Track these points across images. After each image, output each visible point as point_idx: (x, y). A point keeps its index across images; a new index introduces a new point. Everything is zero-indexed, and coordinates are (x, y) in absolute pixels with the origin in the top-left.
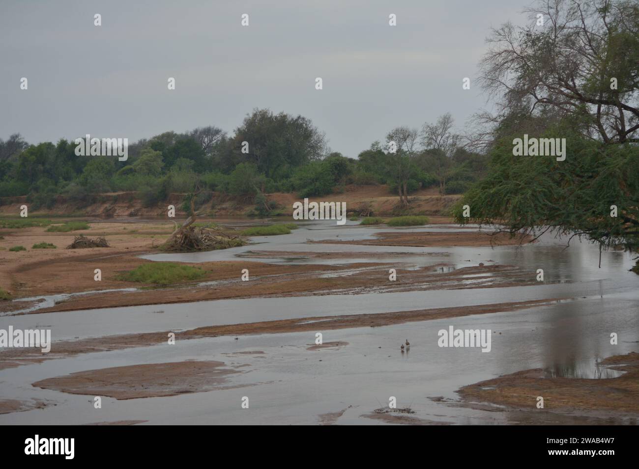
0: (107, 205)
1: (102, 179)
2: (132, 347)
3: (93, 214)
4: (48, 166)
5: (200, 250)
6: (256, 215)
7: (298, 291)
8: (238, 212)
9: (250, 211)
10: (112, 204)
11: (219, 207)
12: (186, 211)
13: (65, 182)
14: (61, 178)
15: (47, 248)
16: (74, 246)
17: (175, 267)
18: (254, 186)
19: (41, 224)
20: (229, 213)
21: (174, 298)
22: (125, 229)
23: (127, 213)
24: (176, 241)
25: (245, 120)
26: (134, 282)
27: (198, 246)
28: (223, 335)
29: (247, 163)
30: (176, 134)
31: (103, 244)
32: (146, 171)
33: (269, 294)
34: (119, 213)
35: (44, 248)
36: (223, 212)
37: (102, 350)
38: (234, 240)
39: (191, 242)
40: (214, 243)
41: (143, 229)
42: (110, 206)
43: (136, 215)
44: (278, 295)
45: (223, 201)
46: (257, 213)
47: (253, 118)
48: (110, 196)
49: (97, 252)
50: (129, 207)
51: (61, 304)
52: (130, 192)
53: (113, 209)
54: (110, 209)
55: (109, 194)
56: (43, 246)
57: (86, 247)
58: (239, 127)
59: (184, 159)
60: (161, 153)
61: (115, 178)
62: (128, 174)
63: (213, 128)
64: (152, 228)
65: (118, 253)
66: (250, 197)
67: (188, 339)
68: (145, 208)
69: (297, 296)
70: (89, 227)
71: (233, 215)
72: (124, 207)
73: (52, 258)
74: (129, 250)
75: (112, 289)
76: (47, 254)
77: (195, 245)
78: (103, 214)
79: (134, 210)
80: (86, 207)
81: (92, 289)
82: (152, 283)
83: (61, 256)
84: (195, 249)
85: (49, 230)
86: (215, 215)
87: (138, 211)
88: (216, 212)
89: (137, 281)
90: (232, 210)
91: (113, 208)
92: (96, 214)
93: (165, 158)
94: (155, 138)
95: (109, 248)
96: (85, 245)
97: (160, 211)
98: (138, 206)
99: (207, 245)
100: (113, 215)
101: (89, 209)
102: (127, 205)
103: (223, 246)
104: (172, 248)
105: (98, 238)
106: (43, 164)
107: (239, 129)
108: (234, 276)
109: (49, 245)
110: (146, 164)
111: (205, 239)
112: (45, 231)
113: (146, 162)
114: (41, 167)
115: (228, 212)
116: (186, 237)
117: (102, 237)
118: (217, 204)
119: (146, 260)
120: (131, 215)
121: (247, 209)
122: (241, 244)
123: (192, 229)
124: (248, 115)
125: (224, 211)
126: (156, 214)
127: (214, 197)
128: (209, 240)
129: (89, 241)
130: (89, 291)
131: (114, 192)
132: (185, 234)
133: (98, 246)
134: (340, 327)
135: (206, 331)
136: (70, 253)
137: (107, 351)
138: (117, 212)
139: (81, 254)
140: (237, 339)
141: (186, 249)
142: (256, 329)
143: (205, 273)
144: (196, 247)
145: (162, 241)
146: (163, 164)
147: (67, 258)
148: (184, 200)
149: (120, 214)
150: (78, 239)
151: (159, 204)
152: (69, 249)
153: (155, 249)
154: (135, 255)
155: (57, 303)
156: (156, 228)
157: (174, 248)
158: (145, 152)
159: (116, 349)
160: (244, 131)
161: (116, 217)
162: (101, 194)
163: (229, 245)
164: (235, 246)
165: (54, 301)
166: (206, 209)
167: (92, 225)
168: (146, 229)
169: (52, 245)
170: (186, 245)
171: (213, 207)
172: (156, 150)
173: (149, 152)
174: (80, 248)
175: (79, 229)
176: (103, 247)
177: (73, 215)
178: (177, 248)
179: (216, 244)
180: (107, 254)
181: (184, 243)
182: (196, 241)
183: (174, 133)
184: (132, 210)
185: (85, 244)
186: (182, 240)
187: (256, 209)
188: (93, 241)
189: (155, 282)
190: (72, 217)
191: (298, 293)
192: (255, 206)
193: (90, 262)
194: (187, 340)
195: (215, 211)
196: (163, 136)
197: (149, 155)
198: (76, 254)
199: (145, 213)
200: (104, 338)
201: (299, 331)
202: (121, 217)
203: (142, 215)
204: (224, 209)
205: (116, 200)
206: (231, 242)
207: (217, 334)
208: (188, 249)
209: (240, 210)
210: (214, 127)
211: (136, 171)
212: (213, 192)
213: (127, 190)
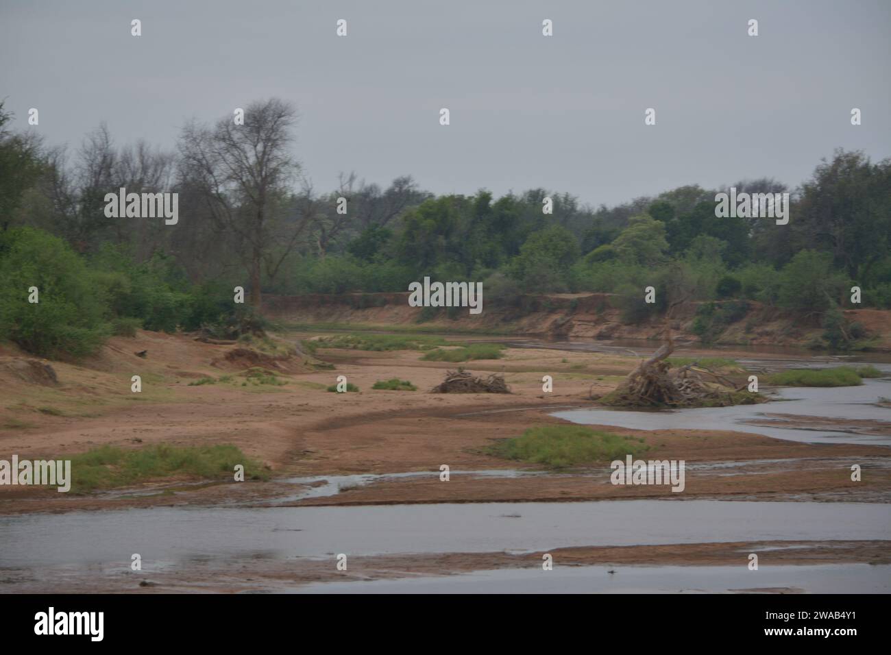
0: (557, 317)
1: (550, 267)
2: (415, 576)
3: (531, 331)
4: (455, 240)
5: (674, 406)
6: (825, 349)
7: (789, 491)
8: (793, 341)
9: (813, 340)
10: (567, 315)
11: (760, 330)
12: (698, 334)
13: (485, 270)
14: (478, 261)
15: (399, 389)
16: (444, 389)
17: (588, 436)
18: (826, 293)
19: (421, 346)
20: (776, 343)
21: (555, 491)
22: (564, 361)
23: (591, 333)
24: (632, 389)
25: (817, 170)
26: (509, 459)
27: (671, 399)
28: (592, 564)
29: (813, 250)
30: (702, 191)
31: (498, 387)
32: (633, 256)
33: (732, 494)
34: (578, 332)
35: (394, 389)
36: (766, 340)
37: (357, 579)
38: (741, 392)
39: (659, 391)
40: (703, 395)
41: (597, 364)
42: (562, 319)
43: (609, 337)
44: (748, 497)
45: (767, 320)
46: (826, 343)
47: (834, 165)
48: (563, 300)
49: (484, 402)
50: (597, 322)
51: (350, 491)
52: (601, 294)
53: (568, 324)
54: (563, 325)
55: (563, 296)
56: (394, 386)
57: (465, 392)
58: (807, 182)
59: (708, 238)
60: (663, 224)
61: (580, 267)
62: (604, 261)
63: (770, 183)
64: (613, 363)
65: (523, 405)
66: (818, 314)
67: (525, 567)
68: (626, 325)
69: (781, 501)
70: (503, 356)
71: (784, 346)
72: (589, 322)
73: (396, 407)
74: (543, 401)
75: (461, 469)
76: (389, 400)
77: (665, 397)
78: (550, 333)
79: (606, 329)
80: (519, 317)
81: (424, 467)
82: (539, 462)
83: (414, 406)
84: (666, 404)
85: (428, 358)
86: (751, 345)
87: (613, 329)
88: (753, 339)
89: (515, 458)
90: (781, 337)
91: (568, 321)
92: (537, 331)
93: (672, 234)
94: (663, 196)
95: (507, 396)
96: (464, 387)
97: (652, 333)
98: (614, 321)
99: (689, 399)
100: (566, 335)
101: (525, 322)
102: (594, 318)
103: (717, 401)
104: (624, 402)
105: (491, 376)
106: (447, 235)
107: (806, 187)
108: (695, 458)
109: (403, 384)
110: (635, 244)
111: (687, 387)
112: (421, 359)
113: (635, 239)
114: (442, 240)
115: (774, 339)
116: (650, 383)
117: (499, 375)
118: (755, 325)
119: (561, 419)
120: (600, 337)
121: (810, 335)
122: (753, 400)
123: (663, 368)
124: (824, 160)
125: (768, 338)
126: (645, 337)
127: (752, 310)
128: (693, 390)
129: (474, 380)
130: (419, 471)
131: (573, 293)
132: (649, 377)
133: (488, 391)
134: (814, 561)
135: (565, 554)
136: (433, 401)
137: (366, 580)
138: (575, 329)
139: (452, 404)
140: (612, 572)
141: (649, 403)
142: (658, 556)
143: (647, 450)
144: (667, 401)
145: (611, 386)
146: (667, 245)
147: (424, 409)
148: (698, 314)
149: (581, 334)
150: (453, 375)
151: (652, 319)
152: (435, 392)
153: (593, 401)
154: (549, 411)
155: (342, 490)
156: (621, 363)
157: (628, 402)
158: (636, 221)
159: (384, 577)
160: (814, 189)
161: (572, 339)
162: (549, 296)
163: (731, 401)
164: (742, 403)
165: (339, 485)
166: (736, 332)
167: (510, 352)
168: (602, 364)
169: (408, 384)
170: (649, 396)
171: (748, 330)
172: (656, 218)
173: (644, 222)
174: (455, 392)
175: (483, 358)
176: (498, 392)
177: (494, 331)
178: (633, 402)
179: (706, 397)
180: (500, 407)
181: (646, 392)
182: (668, 389)
183: (700, 188)
184: (603, 328)
185: (466, 385)
186: (642, 387)
187: (825, 337)
188: (480, 380)
189: (543, 461)
190: (493, 334)
191: (787, 496)
192: (823, 332)
193: (461, 418)
194: (524, 570)
195: (751, 336)
196: (679, 193)
197: (644, 227)
198: (444, 404)
199: (626, 335)
200: (379, 558)
201: (733, 564)
202: (580, 339)
203: (619, 338)
204: (767, 334)
205: (575, 307)
206: (734, 395)
207: (582, 562)
208: (653, 404)
209: (796, 338)
210: (772, 181)
211: (617, 256)
212: (751, 302)
213: (598, 291)
